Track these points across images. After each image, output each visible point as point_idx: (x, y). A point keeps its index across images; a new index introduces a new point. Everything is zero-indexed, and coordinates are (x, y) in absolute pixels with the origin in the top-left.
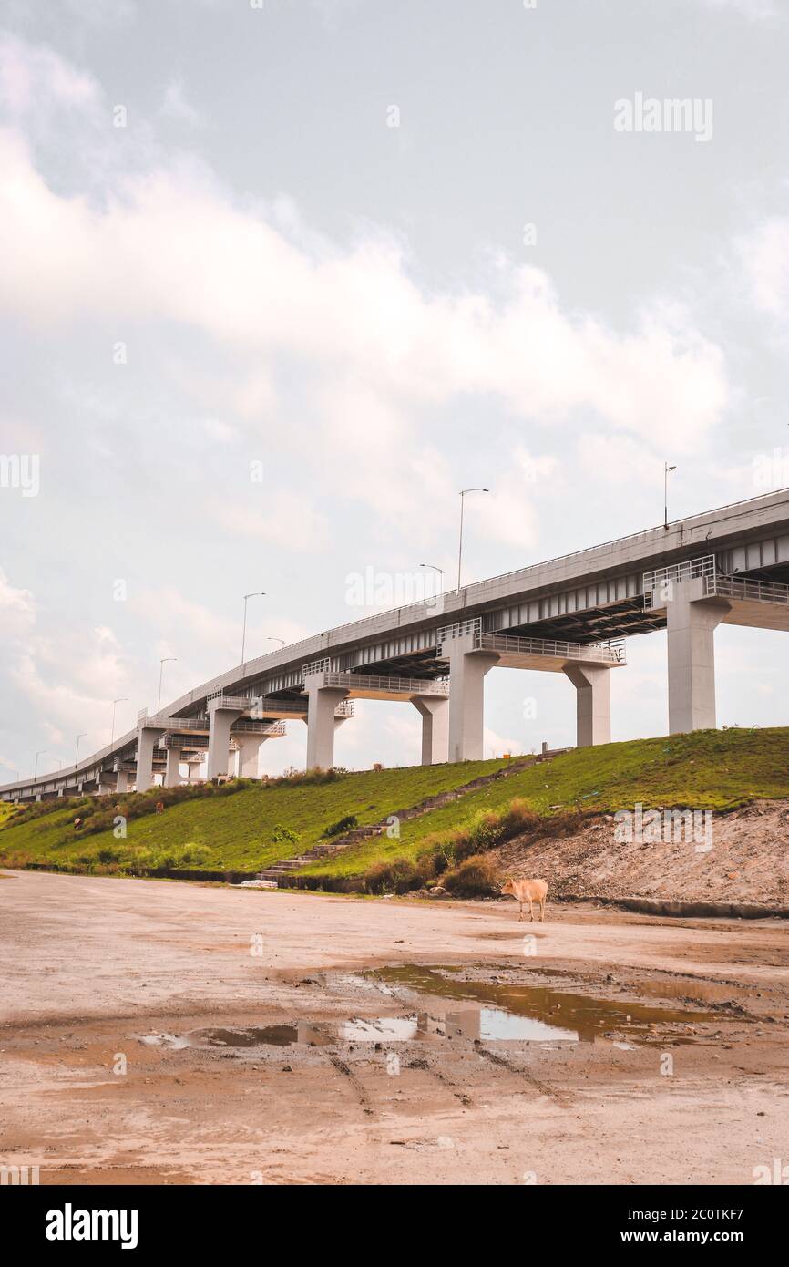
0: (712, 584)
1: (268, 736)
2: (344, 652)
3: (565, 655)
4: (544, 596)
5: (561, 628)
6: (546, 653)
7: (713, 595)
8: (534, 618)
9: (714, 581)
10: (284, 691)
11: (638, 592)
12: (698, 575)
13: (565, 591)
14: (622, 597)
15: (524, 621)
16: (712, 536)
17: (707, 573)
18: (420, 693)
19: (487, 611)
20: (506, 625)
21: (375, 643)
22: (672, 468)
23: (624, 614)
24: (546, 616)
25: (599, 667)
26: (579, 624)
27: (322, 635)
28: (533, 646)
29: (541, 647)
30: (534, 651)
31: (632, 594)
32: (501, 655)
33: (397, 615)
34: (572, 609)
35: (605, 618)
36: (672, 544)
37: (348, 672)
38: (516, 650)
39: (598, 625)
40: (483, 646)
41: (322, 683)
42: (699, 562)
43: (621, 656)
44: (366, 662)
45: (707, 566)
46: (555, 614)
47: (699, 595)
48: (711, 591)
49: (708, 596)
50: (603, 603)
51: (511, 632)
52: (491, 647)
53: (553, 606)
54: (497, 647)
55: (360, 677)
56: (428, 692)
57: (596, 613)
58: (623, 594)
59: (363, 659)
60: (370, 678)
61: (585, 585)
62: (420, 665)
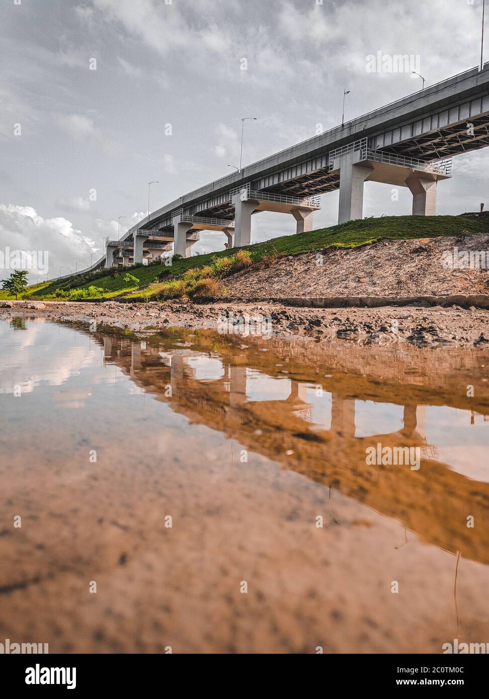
0: (364, 154)
1: (165, 250)
2: (190, 206)
3: (291, 203)
4: (280, 171)
5: (289, 188)
6: (282, 201)
7: (365, 159)
8: (276, 182)
9: (366, 152)
10: (166, 227)
11: (326, 164)
12: (358, 149)
13: (291, 167)
14: (319, 167)
15: (271, 184)
16: (367, 127)
17: (363, 148)
18: (226, 226)
19: (254, 180)
20: (262, 187)
21: (204, 201)
22: (348, 92)
23: (320, 179)
24: (282, 181)
25: (308, 210)
26: (297, 186)
27: (180, 198)
28: (276, 198)
29: (279, 198)
30: (276, 200)
31: (324, 165)
32: (260, 202)
33: (213, 185)
34: (294, 176)
35: (311, 182)
36: (345, 134)
37: (193, 215)
38: (267, 199)
39: (308, 186)
40: (251, 197)
41: (180, 220)
42: (359, 142)
43: (319, 205)
44: (200, 211)
45: (363, 144)
46: (286, 179)
47: (358, 160)
48: (364, 158)
49: (362, 160)
50: (310, 172)
51: (266, 190)
52: (255, 198)
53: (285, 176)
54: (257, 198)
55: (197, 218)
56: (230, 226)
57: (306, 178)
58: (319, 166)
59: (199, 209)
60: (202, 218)
61: (301, 163)
62: (225, 212)
